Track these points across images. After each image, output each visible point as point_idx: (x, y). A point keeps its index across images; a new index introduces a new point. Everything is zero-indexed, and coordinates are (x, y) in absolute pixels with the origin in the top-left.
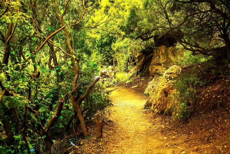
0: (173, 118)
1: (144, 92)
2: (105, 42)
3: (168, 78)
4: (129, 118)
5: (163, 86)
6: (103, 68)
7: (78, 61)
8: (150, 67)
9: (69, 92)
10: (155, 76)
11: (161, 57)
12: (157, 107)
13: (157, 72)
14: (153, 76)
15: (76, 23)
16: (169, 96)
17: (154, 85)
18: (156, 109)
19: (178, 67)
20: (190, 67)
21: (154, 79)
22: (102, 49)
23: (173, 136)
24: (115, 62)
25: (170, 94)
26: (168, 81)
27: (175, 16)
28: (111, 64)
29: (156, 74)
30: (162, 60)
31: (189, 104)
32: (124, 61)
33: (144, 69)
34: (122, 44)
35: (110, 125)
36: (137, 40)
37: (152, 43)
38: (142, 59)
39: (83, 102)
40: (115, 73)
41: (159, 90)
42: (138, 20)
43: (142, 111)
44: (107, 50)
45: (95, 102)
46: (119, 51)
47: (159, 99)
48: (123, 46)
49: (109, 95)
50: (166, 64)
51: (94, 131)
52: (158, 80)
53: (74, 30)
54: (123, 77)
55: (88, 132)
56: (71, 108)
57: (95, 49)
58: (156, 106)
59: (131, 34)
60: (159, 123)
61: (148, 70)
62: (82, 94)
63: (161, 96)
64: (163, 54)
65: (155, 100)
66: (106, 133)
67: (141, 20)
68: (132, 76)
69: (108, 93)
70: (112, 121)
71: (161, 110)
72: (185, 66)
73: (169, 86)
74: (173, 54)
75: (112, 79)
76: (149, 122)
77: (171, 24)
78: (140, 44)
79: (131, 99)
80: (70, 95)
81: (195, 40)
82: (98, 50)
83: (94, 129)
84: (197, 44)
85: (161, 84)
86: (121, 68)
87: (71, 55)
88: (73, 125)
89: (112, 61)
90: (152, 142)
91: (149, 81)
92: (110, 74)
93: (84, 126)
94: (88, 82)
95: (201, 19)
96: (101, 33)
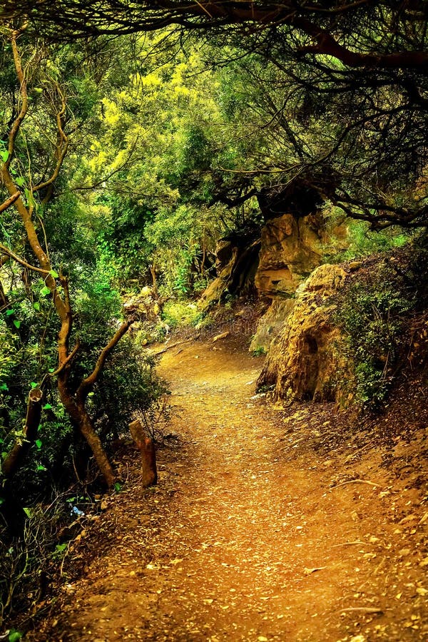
0: (339, 407)
1: (249, 347)
2: (125, 223)
3: (311, 302)
4: (218, 423)
5: (301, 323)
6: (126, 295)
7: (64, 284)
8: (256, 277)
9: (52, 370)
10: (274, 302)
11: (283, 246)
12: (291, 385)
13: (277, 289)
14: (269, 302)
15: (43, 180)
16: (321, 349)
17: (273, 324)
18: (290, 390)
19: (337, 269)
20: (369, 263)
21: (271, 309)
22: (118, 244)
23: (347, 455)
24: (156, 274)
25: (322, 344)
26: (313, 309)
27: (313, 131)
28: (148, 280)
29: (275, 294)
30: (288, 255)
31: (378, 365)
32: (182, 271)
33: (241, 283)
34: (172, 224)
35: (172, 449)
36: (213, 207)
37: (255, 211)
38: (231, 257)
39: (91, 394)
40: (161, 306)
41: (291, 336)
42: (213, 154)
43: (253, 398)
44: (132, 244)
45: (123, 390)
46: (166, 243)
47: (294, 361)
48: (177, 227)
49: (156, 368)
50: (300, 263)
51: (133, 468)
52: (282, 309)
53: (42, 199)
54: (186, 312)
55: (116, 474)
56: (60, 413)
57: (99, 246)
58: (288, 381)
59: (196, 194)
60: (303, 426)
61: (252, 286)
62: (86, 371)
63: (298, 352)
64: (289, 238)
65: (283, 366)
66: (164, 470)
67: (222, 152)
68: (211, 308)
69: (150, 362)
70: (175, 437)
71: (304, 390)
72: (354, 263)
73: (318, 323)
74: (315, 235)
75: (156, 323)
76: (277, 425)
77: (304, 153)
78: (222, 218)
79: (215, 370)
80: (55, 379)
81: (373, 190)
82: (107, 248)
83: (132, 463)
84: (381, 201)
85: (294, 319)
86: (176, 290)
87: (44, 271)
88: (71, 461)
89: (149, 273)
90: (295, 478)
91: (258, 316)
92: (147, 308)
93: (104, 458)
94: (99, 338)
95: (384, 133)
96: (113, 201)
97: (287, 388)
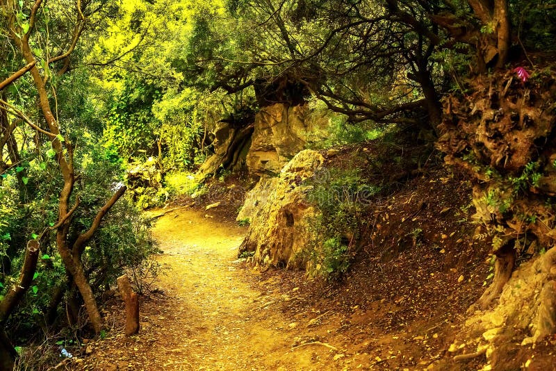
0: (308, 275)
1: (236, 217)
2: (136, 100)
3: (291, 181)
4: (202, 282)
5: (282, 199)
6: (133, 163)
7: (71, 148)
8: (248, 156)
9: (52, 224)
10: (261, 179)
11: (273, 131)
12: (269, 252)
13: (265, 168)
14: (257, 179)
15: (61, 53)
16: (296, 223)
17: (259, 199)
18: (267, 257)
19: (316, 154)
20: (344, 152)
21: (258, 185)
22: (128, 117)
23: (310, 319)
24: (162, 147)
25: (298, 219)
26: (293, 188)
27: (304, 32)
28: (154, 152)
29: (263, 172)
30: (276, 139)
31: (345, 241)
32: (185, 145)
33: (234, 160)
34: (177, 104)
35: (156, 303)
36: (214, 92)
37: (251, 99)
38: (228, 137)
39: (88, 248)
40: (163, 175)
41: (272, 210)
42: (216, 43)
43: (235, 262)
44: (140, 118)
45: (117, 247)
46: (170, 119)
47: (273, 232)
48: (181, 107)
49: (152, 229)
50: (287, 147)
51: (119, 318)
52: (268, 185)
53: (58, 71)
54: (184, 182)
55: (103, 321)
56: (57, 264)
57: (111, 118)
58: (266, 249)
59: (200, 78)
60: (275, 290)
61: (244, 164)
62: (83, 227)
63: (277, 225)
64: (278, 124)
65: (263, 235)
66: (147, 321)
67: (222, 43)
68: (206, 180)
69: (147, 223)
70: (161, 292)
71: (279, 258)
72: (332, 150)
73: (296, 200)
74: (301, 123)
75: (157, 189)
76: (253, 288)
77: (296, 51)
78: (222, 102)
79: (206, 234)
80: (55, 232)
81: (354, 88)
82: (118, 120)
83: (119, 313)
84: (359, 98)
85: (275, 196)
86: (178, 162)
87: (52, 134)
88: (65, 307)
89: (155, 145)
90: (262, 336)
91: (247, 190)
92: (151, 176)
93: (93, 307)
94: (99, 199)
95: (366, 38)
96: (126, 79)
97: (265, 255)
